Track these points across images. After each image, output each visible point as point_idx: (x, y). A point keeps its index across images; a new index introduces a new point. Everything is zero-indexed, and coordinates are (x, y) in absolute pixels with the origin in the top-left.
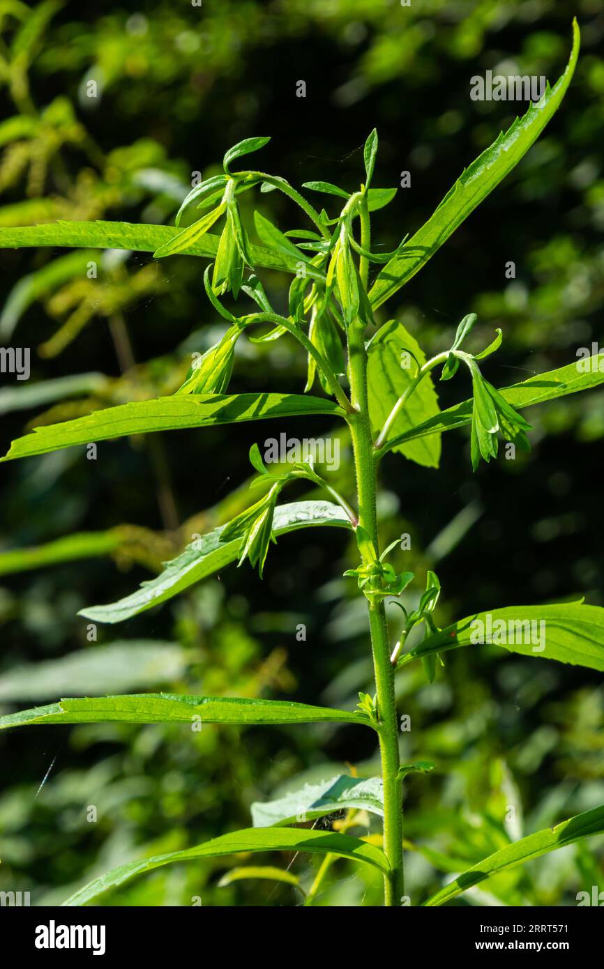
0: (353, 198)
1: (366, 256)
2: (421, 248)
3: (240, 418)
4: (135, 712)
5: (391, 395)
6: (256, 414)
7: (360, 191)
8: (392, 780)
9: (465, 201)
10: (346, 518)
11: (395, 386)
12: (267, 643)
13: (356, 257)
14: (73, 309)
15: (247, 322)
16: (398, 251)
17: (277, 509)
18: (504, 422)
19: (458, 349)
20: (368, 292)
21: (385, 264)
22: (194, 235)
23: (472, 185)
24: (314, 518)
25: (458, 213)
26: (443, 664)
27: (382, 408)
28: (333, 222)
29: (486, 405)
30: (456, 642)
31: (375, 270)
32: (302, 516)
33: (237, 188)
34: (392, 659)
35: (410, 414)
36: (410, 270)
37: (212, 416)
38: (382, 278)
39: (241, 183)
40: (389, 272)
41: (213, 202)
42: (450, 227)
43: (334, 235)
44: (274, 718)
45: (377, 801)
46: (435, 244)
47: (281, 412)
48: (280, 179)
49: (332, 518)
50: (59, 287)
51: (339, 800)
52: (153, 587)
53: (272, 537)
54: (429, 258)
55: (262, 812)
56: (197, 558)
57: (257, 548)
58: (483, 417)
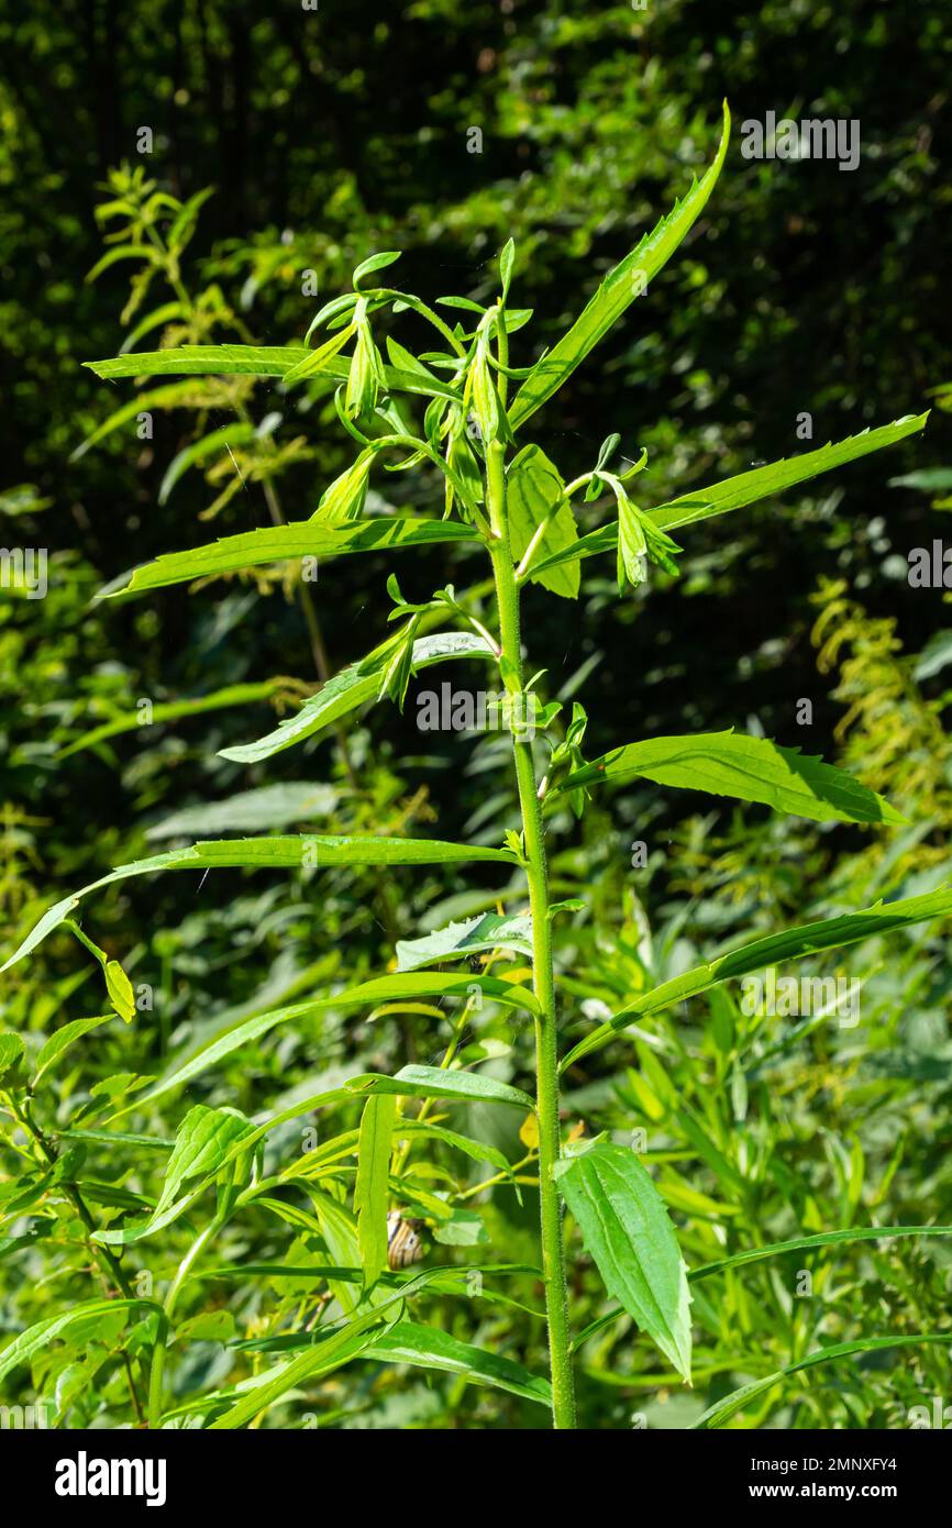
0: (490, 315)
1: (504, 372)
2: (561, 362)
3: (376, 546)
4: (273, 854)
5: (531, 525)
6: (392, 542)
7: (496, 304)
8: (541, 919)
9: (607, 309)
10: (489, 649)
11: (534, 514)
12: (412, 781)
13: (494, 373)
14: (229, 477)
15: (382, 445)
16: (537, 366)
17: (418, 643)
18: (650, 545)
19: (601, 470)
20: (507, 411)
21: (524, 381)
22: (324, 357)
23: (615, 290)
24: (455, 650)
25: (601, 322)
26: (590, 798)
27: (522, 539)
28: (469, 337)
29: (632, 528)
30: (605, 775)
31: (514, 387)
32: (443, 649)
33: (368, 307)
34: (539, 794)
35: (550, 543)
36: (551, 387)
37: (346, 544)
38: (522, 396)
39: (372, 302)
40: (528, 390)
41: (343, 323)
42: (591, 339)
43: (471, 351)
44: (418, 857)
45: (526, 941)
46: (576, 358)
47: (417, 539)
48: (413, 297)
49: (475, 649)
50: (216, 457)
51: (487, 939)
52: (292, 726)
53: (413, 671)
54: (570, 374)
55: (408, 951)
56: (335, 695)
57: (396, 683)
58: (630, 540)
